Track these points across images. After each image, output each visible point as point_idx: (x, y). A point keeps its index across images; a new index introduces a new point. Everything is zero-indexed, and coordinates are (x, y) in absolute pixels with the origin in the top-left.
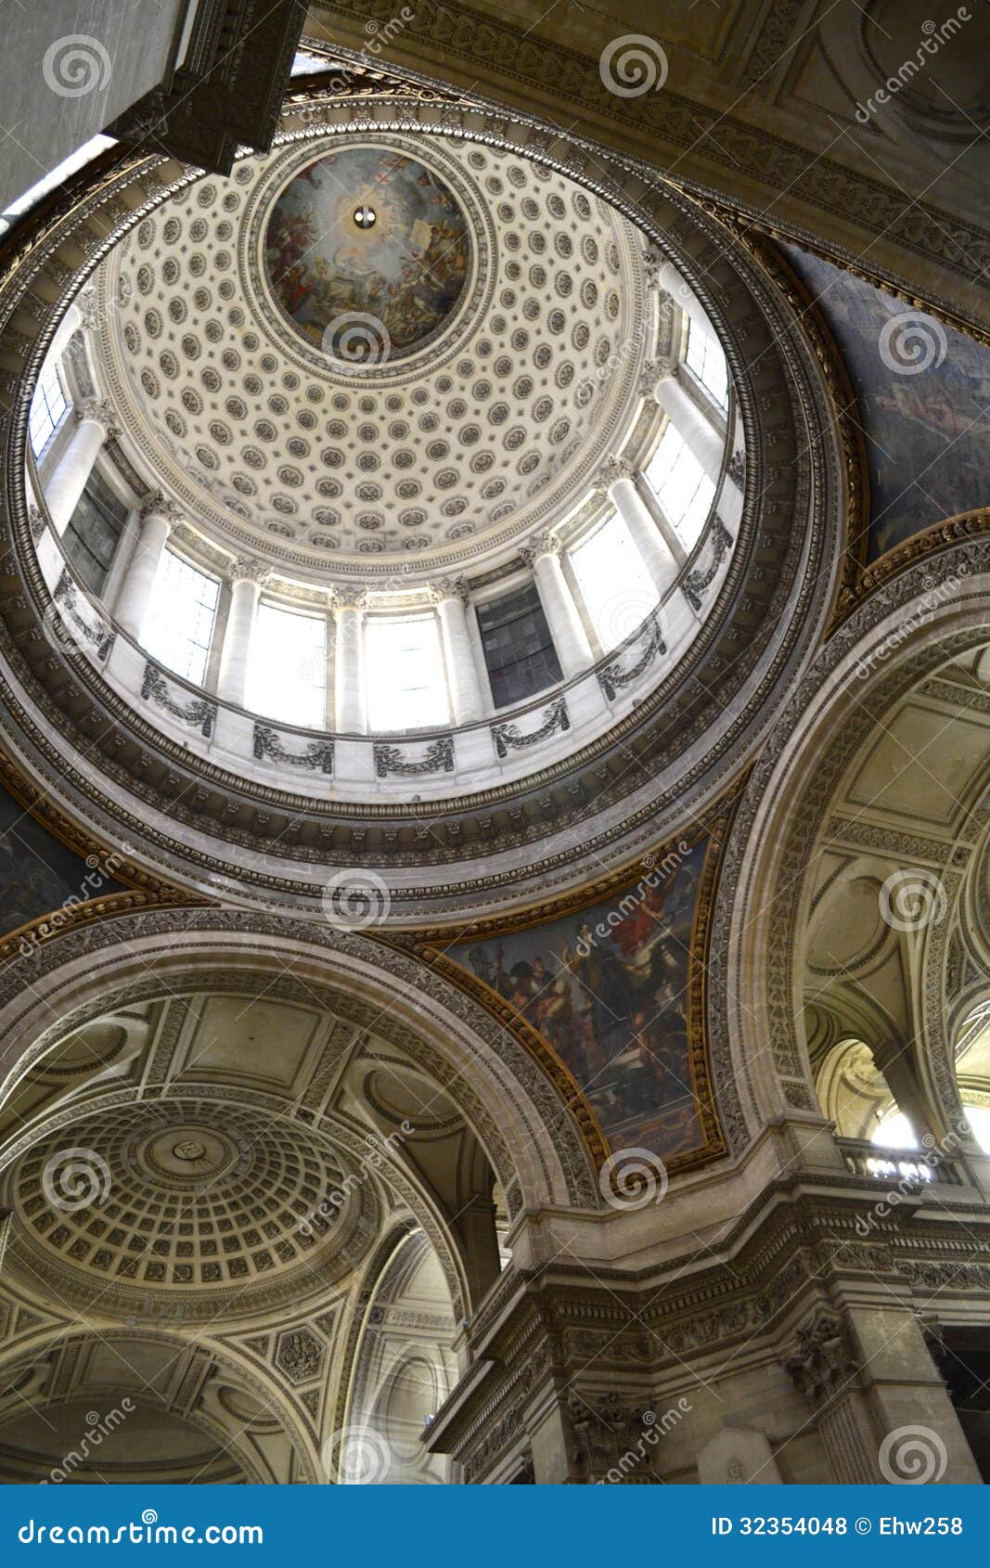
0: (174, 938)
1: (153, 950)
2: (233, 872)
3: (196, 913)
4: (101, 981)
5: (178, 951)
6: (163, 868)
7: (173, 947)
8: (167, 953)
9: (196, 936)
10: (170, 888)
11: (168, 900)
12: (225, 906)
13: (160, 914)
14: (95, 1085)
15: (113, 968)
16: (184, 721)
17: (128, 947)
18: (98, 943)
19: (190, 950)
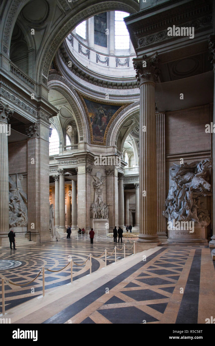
0: (129, 110)
1: (127, 114)
2: (135, 95)
3: (131, 105)
4: (122, 121)
5: (130, 112)
6: (125, 101)
7: (129, 112)
8: (129, 113)
9: (132, 109)
10: (127, 103)
11: (127, 105)
12: (135, 102)
13: (127, 108)
14: (132, 126)
15: (123, 118)
16: (124, 66)
17: (124, 115)
18: (121, 116)
19: (132, 112)
